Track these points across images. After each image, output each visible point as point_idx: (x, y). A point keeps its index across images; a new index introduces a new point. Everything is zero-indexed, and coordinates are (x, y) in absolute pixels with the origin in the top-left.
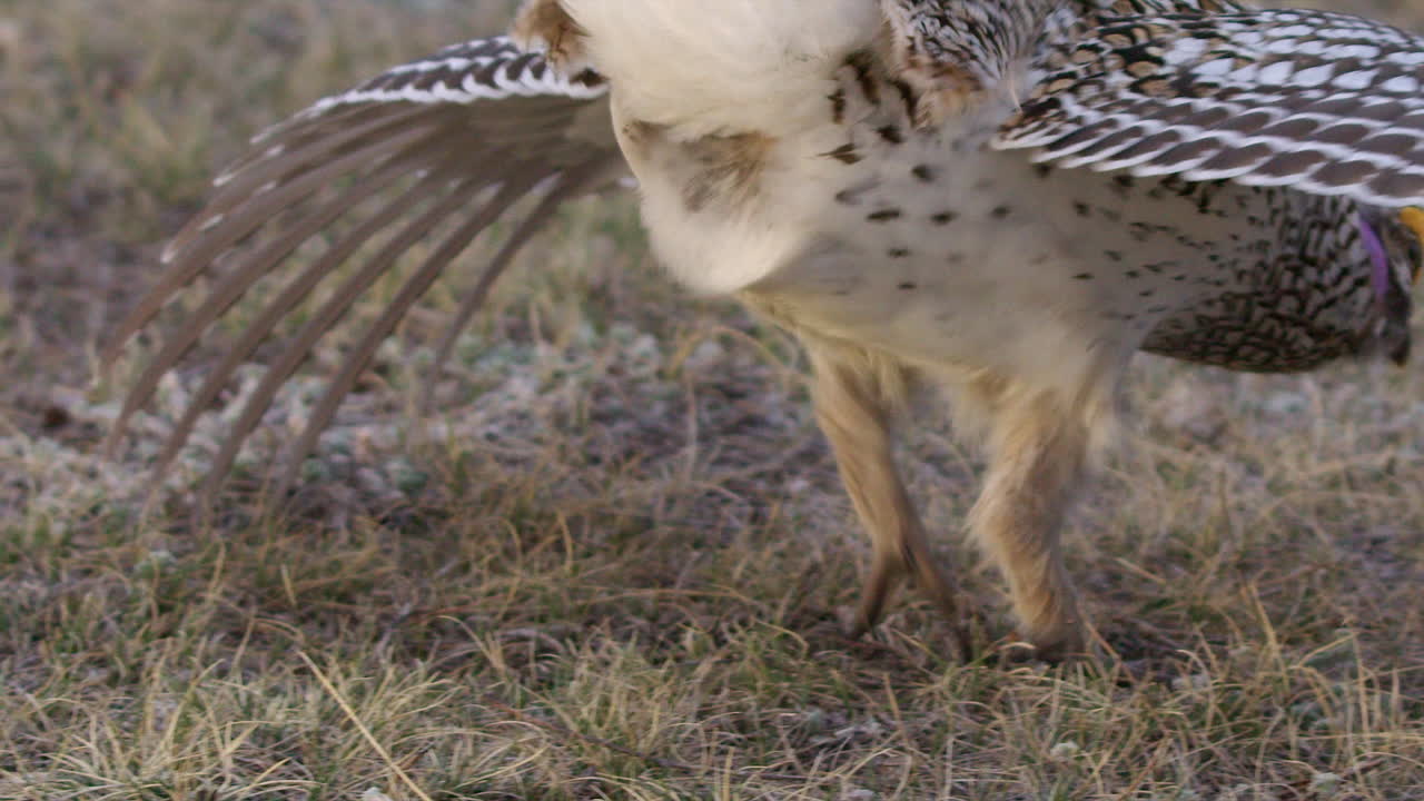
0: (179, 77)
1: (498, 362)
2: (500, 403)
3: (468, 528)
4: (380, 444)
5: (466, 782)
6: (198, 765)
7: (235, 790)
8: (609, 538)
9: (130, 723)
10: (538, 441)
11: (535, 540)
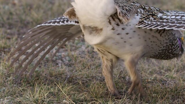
0: (39, 7)
1: (80, 44)
2: (80, 50)
3: (77, 66)
4: (65, 55)
5: (77, 99)
6: (42, 97)
7: (47, 100)
8: (95, 67)
9: (33, 91)
10: (86, 55)
11: (85, 68)
